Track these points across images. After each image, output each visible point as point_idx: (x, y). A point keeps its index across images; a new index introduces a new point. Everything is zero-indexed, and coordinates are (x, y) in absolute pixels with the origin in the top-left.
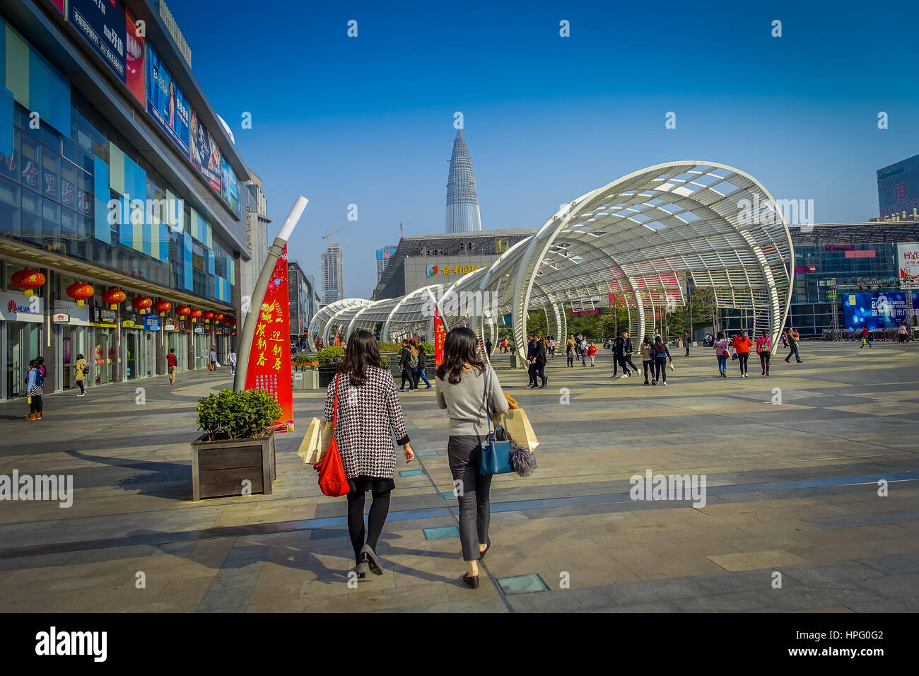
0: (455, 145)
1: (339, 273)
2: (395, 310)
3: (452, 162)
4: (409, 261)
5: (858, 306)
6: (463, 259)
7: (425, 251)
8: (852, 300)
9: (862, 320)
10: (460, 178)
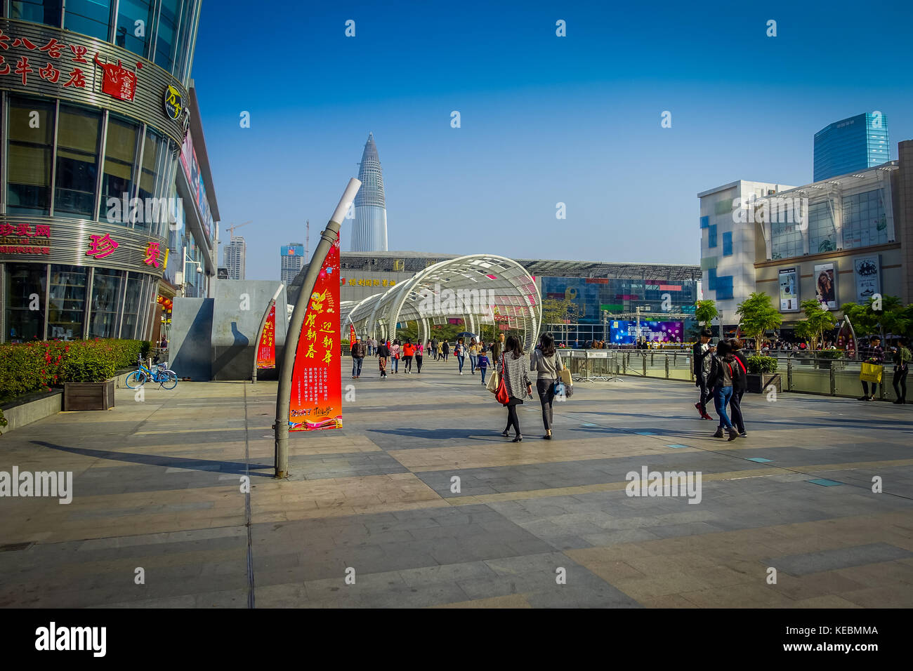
0: (365, 150)
1: (241, 267)
3: (362, 165)
5: (619, 329)
6: (367, 274)
8: (616, 325)
9: (621, 338)
10: (369, 181)
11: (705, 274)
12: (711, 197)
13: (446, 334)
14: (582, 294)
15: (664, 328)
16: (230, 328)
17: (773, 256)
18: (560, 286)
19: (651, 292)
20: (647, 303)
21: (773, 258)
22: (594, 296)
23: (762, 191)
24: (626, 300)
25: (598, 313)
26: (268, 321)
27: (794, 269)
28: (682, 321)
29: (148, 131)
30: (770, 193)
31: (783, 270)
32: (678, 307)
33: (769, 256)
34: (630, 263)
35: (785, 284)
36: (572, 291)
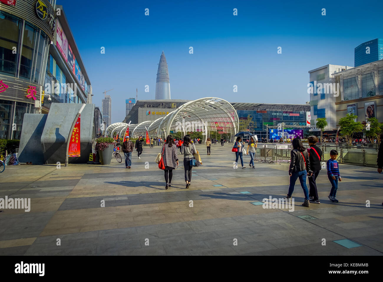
0: (161, 58)
1: (109, 108)
2: (136, 128)
3: (160, 65)
4: (140, 109)
5: (274, 133)
6: (160, 110)
7: (146, 105)
8: (272, 131)
9: (275, 137)
10: (162, 71)
11: (312, 108)
12: (315, 73)
13: (194, 136)
14: (254, 117)
15: (294, 132)
16: (54, 131)
17: (344, 99)
18: (245, 114)
19: (286, 116)
20: (284, 121)
21: (344, 100)
22: (259, 119)
23: (339, 69)
24: (274, 120)
25: (262, 126)
26: (75, 127)
27: (355, 105)
28: (303, 129)
29: (26, 24)
30: (342, 70)
31: (349, 106)
32: (298, 123)
33: (342, 99)
34: (276, 104)
35: (350, 112)
36: (251, 116)
